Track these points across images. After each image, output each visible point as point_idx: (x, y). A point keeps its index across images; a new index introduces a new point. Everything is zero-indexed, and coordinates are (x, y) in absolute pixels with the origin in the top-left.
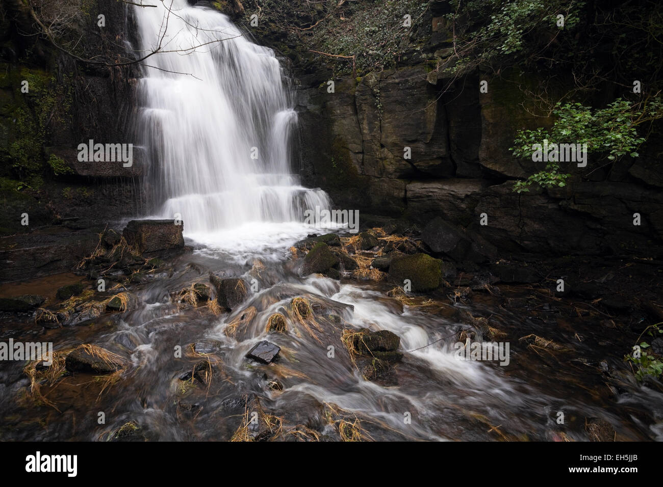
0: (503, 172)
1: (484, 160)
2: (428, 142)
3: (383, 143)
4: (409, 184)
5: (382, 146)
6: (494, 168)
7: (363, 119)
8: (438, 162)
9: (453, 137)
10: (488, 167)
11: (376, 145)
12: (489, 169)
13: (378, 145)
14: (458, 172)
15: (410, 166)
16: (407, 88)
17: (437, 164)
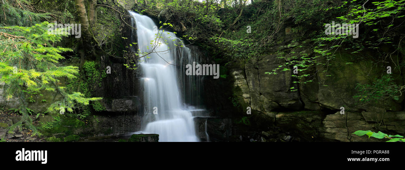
0: (334, 107)
1: (321, 100)
2: (287, 91)
3: (261, 92)
4: (277, 114)
5: (261, 94)
6: (328, 105)
7: (250, 80)
8: (293, 102)
9: (301, 89)
10: (324, 104)
11: (257, 94)
12: (325, 105)
13: (259, 93)
14: (306, 107)
15: (277, 104)
16: (274, 64)
17: (293, 103)
